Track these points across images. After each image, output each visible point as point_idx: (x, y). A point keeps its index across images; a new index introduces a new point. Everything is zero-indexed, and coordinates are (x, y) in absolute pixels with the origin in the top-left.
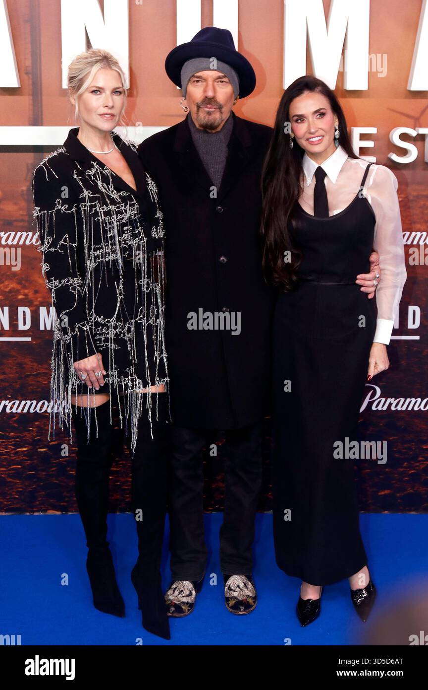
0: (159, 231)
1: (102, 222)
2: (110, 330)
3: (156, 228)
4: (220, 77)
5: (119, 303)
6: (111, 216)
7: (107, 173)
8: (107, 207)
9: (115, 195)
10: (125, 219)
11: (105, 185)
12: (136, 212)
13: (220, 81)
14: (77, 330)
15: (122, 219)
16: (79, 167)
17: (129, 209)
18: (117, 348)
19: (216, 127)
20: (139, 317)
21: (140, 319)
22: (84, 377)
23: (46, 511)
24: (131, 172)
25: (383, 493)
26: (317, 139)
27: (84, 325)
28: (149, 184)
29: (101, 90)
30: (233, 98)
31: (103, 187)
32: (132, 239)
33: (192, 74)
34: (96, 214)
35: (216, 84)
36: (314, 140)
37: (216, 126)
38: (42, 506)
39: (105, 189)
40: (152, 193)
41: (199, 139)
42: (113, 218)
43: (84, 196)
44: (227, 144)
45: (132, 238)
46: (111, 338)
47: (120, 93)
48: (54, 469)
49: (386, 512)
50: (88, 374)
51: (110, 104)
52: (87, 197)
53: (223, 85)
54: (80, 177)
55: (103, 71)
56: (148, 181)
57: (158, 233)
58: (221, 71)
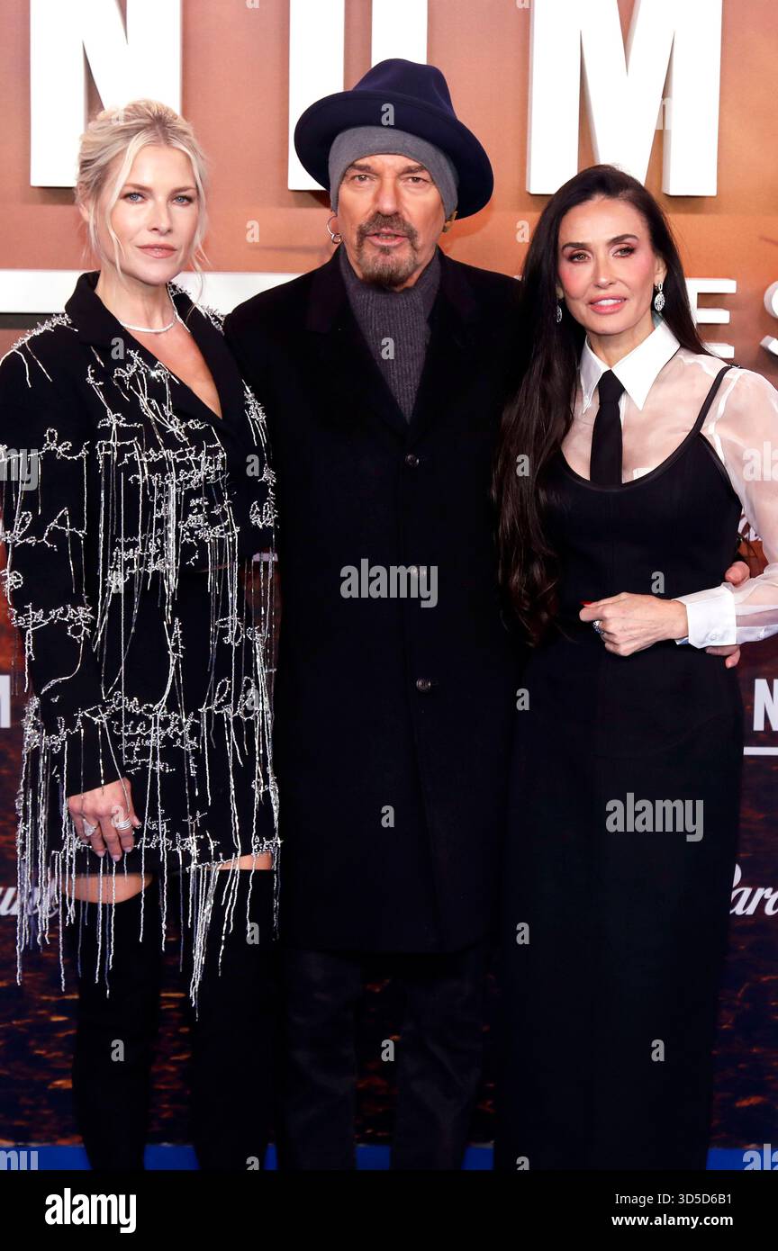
0: (266, 513)
1: (144, 484)
2: (153, 728)
3: (260, 506)
4: (409, 170)
5: (172, 669)
6: (164, 473)
7: (160, 377)
8: (157, 452)
9: (175, 428)
10: (195, 480)
11: (154, 402)
12: (219, 467)
13: (413, 178)
14: (79, 723)
15: (187, 482)
16: (98, 359)
17: (206, 460)
18: (167, 771)
19: (403, 280)
20: (216, 703)
21: (219, 708)
22: (90, 830)
24: (211, 377)
26: (611, 302)
27: (95, 713)
28: (250, 405)
29: (147, 194)
30: (442, 217)
31: (151, 407)
32: (207, 527)
33: (350, 162)
34: (132, 467)
35: (401, 184)
36: (604, 303)
37: (400, 279)
39: (155, 412)
40: (254, 426)
41: (366, 305)
42: (168, 478)
43: (108, 425)
44: (427, 317)
45: (207, 524)
46: (154, 748)
47: (190, 200)
50: (99, 825)
51: (164, 225)
52: (114, 428)
53: (420, 187)
54: (101, 383)
55: (150, 150)
56: (247, 400)
57: (263, 518)
58: (414, 155)
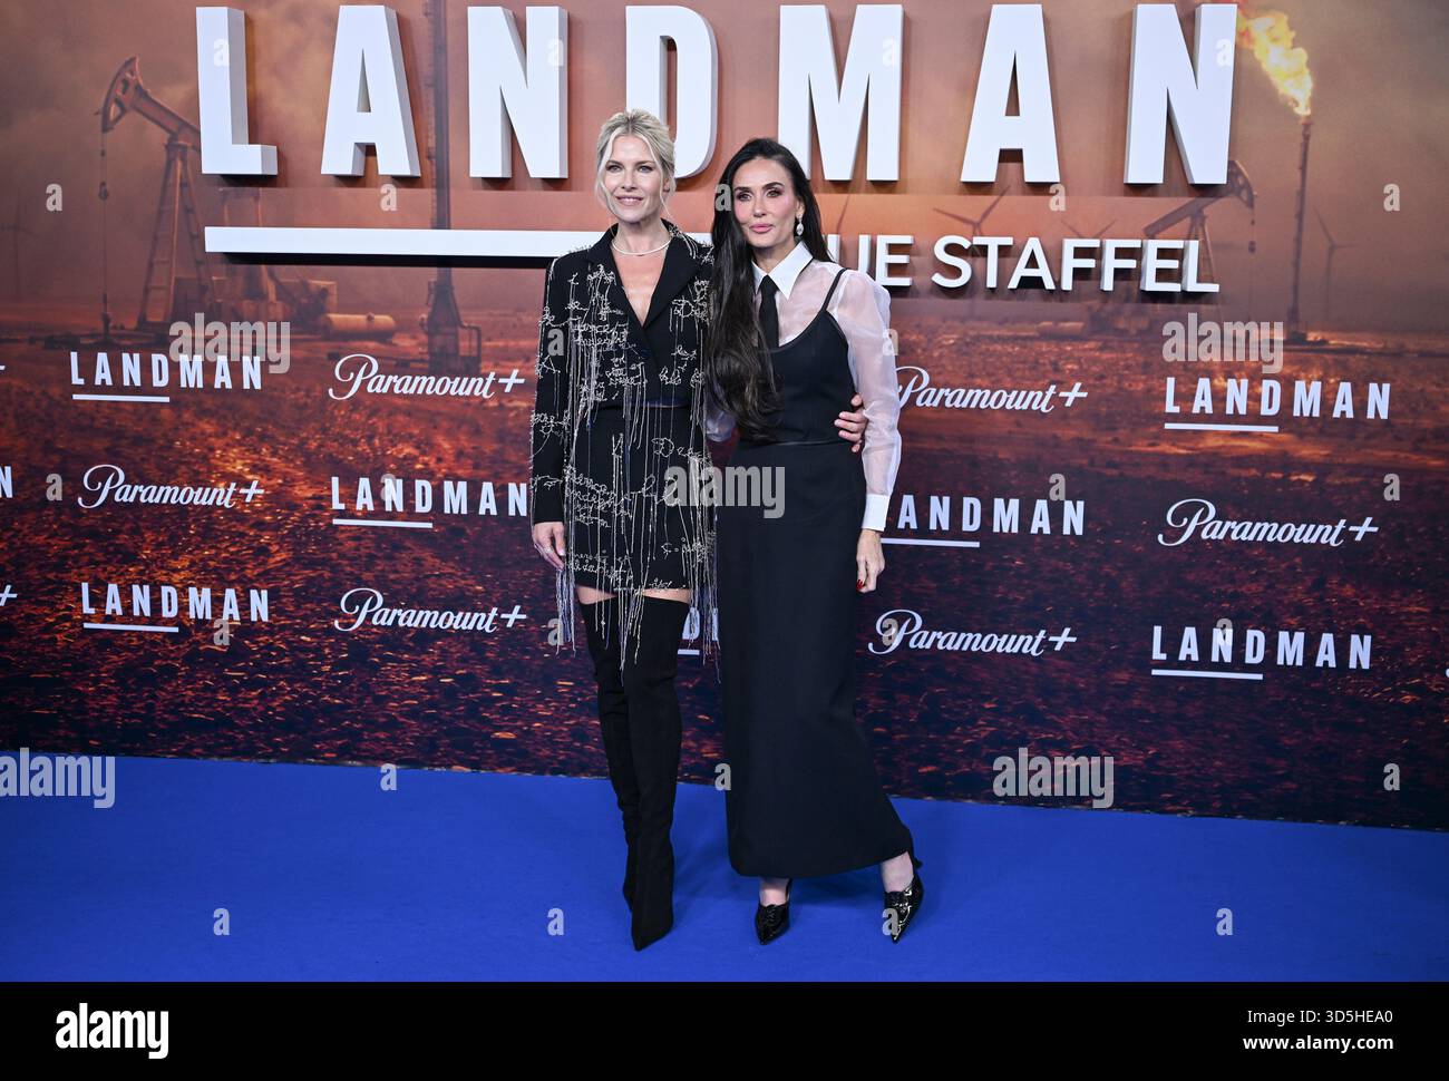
2: (600, 499)
12: (625, 339)
17: (615, 334)
18: (606, 526)
23: (449, 766)
25: (925, 770)
29: (621, 166)
38: (445, 759)
45: (625, 375)
46: (601, 511)
47: (651, 169)
48: (462, 708)
49: (929, 798)
52: (572, 309)
54: (577, 284)
55: (625, 138)
